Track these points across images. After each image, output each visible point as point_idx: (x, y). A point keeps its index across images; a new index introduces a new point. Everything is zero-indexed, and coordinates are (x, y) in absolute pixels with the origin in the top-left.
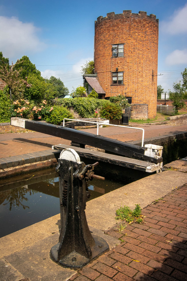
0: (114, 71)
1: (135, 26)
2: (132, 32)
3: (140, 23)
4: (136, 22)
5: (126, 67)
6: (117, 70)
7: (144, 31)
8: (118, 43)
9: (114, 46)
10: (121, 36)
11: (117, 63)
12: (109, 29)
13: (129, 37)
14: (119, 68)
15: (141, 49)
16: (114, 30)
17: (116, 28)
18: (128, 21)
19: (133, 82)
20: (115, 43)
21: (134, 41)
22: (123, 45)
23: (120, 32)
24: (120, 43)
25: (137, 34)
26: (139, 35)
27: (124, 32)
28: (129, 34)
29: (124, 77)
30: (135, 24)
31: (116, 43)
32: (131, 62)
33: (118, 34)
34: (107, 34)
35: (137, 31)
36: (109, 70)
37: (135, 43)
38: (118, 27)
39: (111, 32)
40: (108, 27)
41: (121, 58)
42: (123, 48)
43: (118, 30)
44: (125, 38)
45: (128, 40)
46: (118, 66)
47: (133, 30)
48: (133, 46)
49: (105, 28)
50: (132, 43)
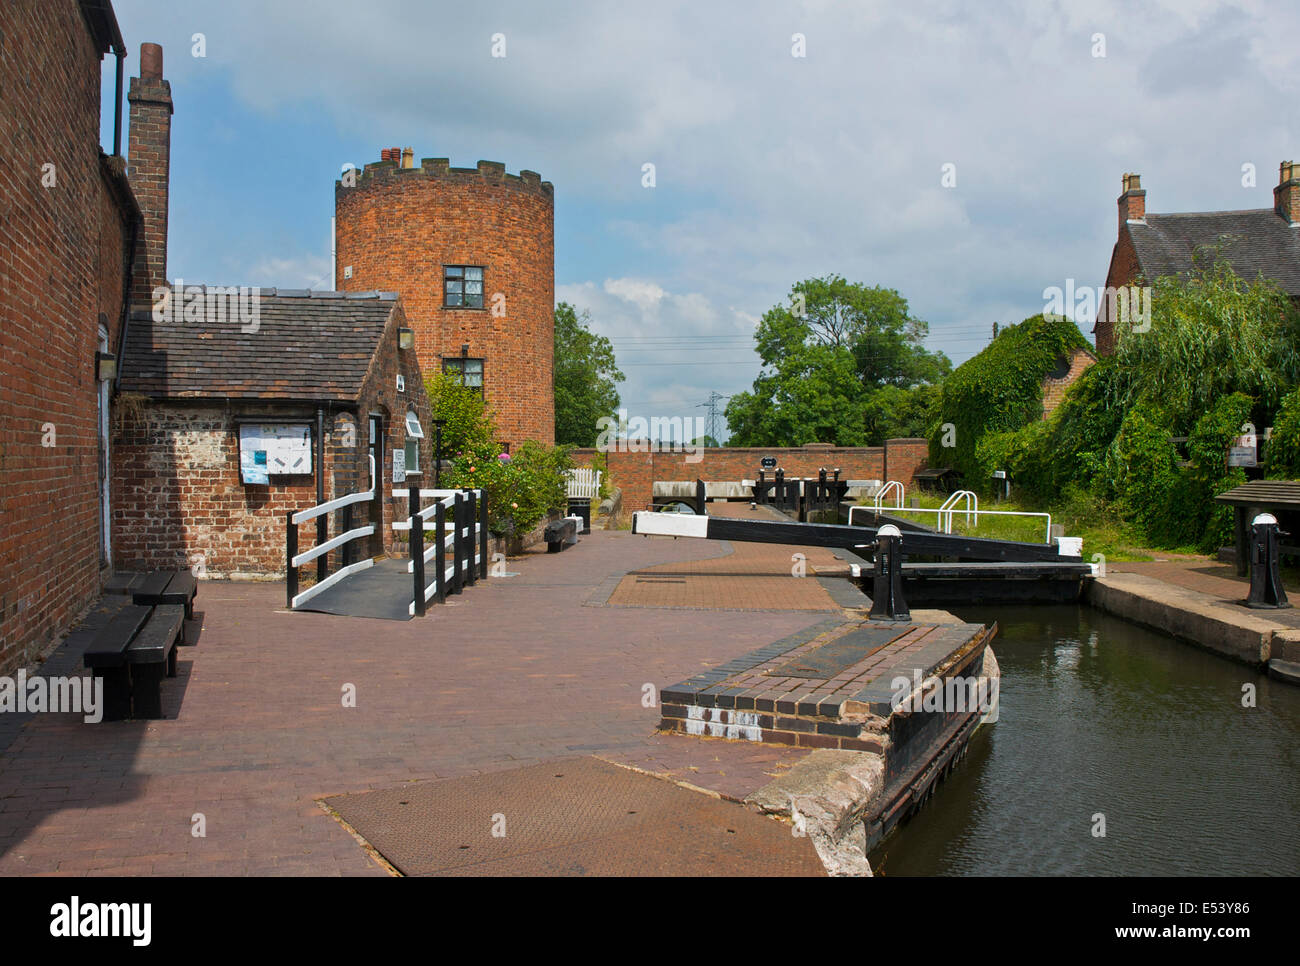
0: (451, 355)
1: (514, 213)
2: (507, 231)
3: (527, 207)
4: (517, 203)
5: (490, 345)
6: (464, 351)
7: (536, 232)
8: (464, 260)
9: (452, 273)
10: (473, 240)
11: (463, 329)
12: (432, 213)
13: (498, 246)
14: (472, 344)
15: (531, 290)
16: (448, 217)
17: (457, 212)
18: (496, 197)
19: (513, 394)
20: (456, 262)
21: (513, 262)
22: (479, 270)
23: (472, 228)
24: (472, 263)
25: (520, 240)
26: (525, 243)
27: (485, 230)
28: (501, 239)
29: (487, 376)
30: (517, 208)
31: (460, 260)
32: (505, 327)
33: (466, 231)
34: (421, 227)
35: (520, 231)
36: (432, 351)
37: (517, 269)
38: (464, 210)
39: (438, 222)
40: (428, 204)
41: (474, 314)
42: (482, 281)
43: (464, 221)
44: (486, 248)
45: (496, 256)
46: (467, 341)
47: (509, 227)
48: (511, 277)
49: (414, 203)
50: (508, 268)
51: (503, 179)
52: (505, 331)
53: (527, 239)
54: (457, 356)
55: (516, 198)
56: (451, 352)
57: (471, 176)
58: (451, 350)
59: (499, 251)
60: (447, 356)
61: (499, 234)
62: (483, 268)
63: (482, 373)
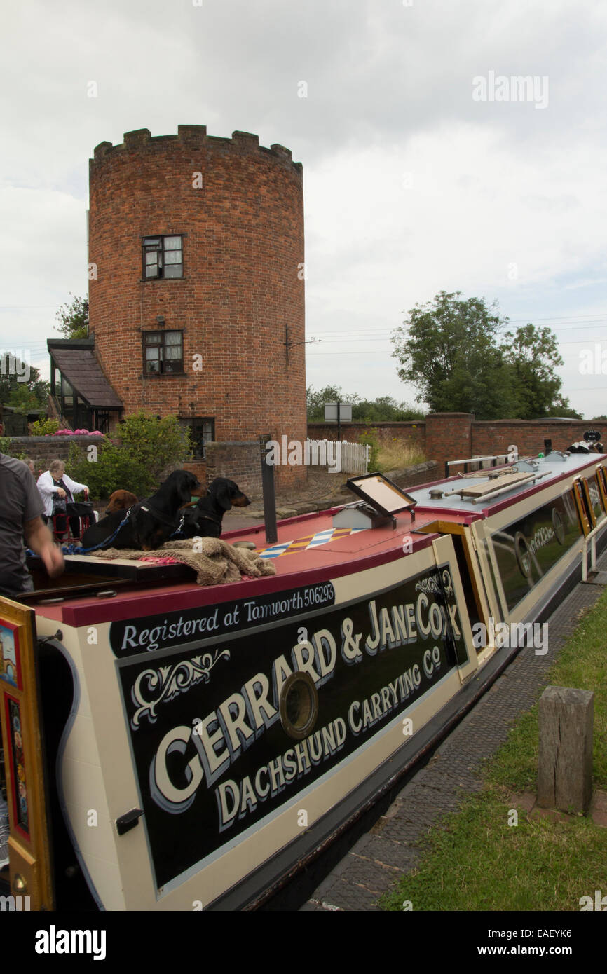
0: (149, 328)
3: (236, 169)
4: (222, 166)
5: (190, 315)
6: (161, 323)
7: (251, 195)
8: (162, 229)
10: (171, 207)
11: (161, 300)
12: (133, 186)
13: (199, 212)
14: (170, 316)
15: (243, 256)
16: (146, 189)
17: (154, 182)
18: (197, 161)
19: (218, 366)
20: (154, 233)
21: (217, 227)
22: (179, 238)
23: (169, 196)
24: (169, 231)
25: (227, 204)
26: (235, 207)
27: (184, 196)
29: (186, 348)
31: (157, 230)
32: (207, 296)
33: (164, 200)
34: (123, 203)
35: (226, 195)
36: (133, 326)
37: (223, 235)
38: (162, 179)
39: (138, 194)
40: (129, 179)
41: (172, 284)
42: (182, 250)
43: (161, 190)
44: (184, 215)
45: (196, 223)
46: (165, 312)
47: (212, 191)
48: (216, 243)
49: (118, 180)
50: (211, 234)
51: (204, 142)
52: (208, 300)
53: (237, 203)
54: (155, 328)
55: (221, 161)
56: (149, 325)
57: (168, 143)
58: (148, 323)
59: (200, 216)
60: (146, 329)
61: (200, 199)
62: (182, 235)
63: (182, 345)
